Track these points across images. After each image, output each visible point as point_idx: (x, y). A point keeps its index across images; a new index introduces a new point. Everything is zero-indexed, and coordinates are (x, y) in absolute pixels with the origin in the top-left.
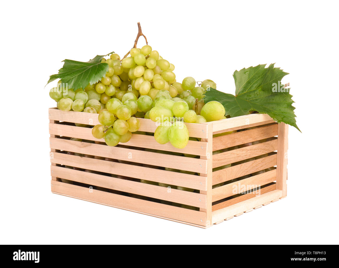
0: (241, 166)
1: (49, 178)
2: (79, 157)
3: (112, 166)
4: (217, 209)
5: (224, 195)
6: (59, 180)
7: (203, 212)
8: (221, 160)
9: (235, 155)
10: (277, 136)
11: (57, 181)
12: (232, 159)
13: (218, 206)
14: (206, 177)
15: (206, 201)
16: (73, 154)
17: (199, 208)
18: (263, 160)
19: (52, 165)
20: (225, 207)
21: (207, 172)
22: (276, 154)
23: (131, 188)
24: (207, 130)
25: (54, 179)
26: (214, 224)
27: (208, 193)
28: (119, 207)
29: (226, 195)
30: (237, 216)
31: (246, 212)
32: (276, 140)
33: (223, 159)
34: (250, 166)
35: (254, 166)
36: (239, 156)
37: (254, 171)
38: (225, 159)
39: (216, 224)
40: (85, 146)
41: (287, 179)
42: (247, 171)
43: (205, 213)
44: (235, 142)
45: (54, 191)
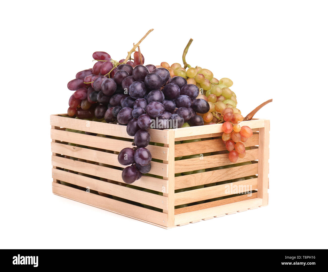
0: (213, 173)
1: (51, 180)
2: (72, 161)
3: (97, 170)
4: (184, 212)
5: (193, 200)
6: (59, 182)
7: (165, 213)
8: (188, 165)
9: (206, 162)
10: (258, 146)
11: (57, 183)
12: (201, 165)
13: (185, 209)
14: (168, 180)
15: (167, 203)
16: (68, 157)
17: (162, 210)
18: (241, 168)
19: (53, 168)
20: (193, 211)
21: (168, 175)
22: (257, 164)
23: (110, 190)
24: (168, 136)
25: (55, 181)
26: (178, 225)
27: (169, 196)
28: (102, 208)
29: (194, 200)
30: (205, 219)
31: (217, 217)
32: (256, 149)
33: (190, 165)
34: (224, 173)
35: (229, 174)
36: (210, 163)
37: (229, 178)
38: (193, 165)
39: (180, 226)
40: (77, 151)
41: (268, 188)
42: (221, 178)
43: (166, 214)
44: (205, 149)
45: (55, 192)
